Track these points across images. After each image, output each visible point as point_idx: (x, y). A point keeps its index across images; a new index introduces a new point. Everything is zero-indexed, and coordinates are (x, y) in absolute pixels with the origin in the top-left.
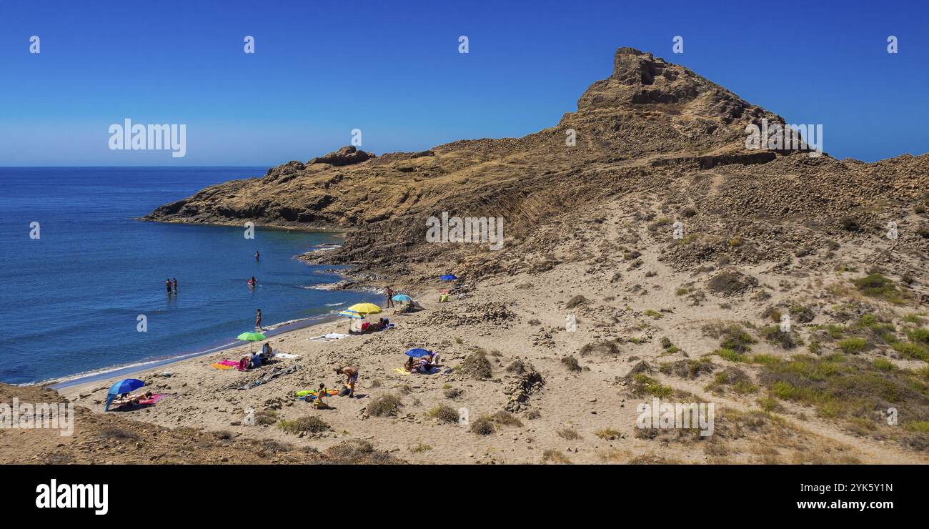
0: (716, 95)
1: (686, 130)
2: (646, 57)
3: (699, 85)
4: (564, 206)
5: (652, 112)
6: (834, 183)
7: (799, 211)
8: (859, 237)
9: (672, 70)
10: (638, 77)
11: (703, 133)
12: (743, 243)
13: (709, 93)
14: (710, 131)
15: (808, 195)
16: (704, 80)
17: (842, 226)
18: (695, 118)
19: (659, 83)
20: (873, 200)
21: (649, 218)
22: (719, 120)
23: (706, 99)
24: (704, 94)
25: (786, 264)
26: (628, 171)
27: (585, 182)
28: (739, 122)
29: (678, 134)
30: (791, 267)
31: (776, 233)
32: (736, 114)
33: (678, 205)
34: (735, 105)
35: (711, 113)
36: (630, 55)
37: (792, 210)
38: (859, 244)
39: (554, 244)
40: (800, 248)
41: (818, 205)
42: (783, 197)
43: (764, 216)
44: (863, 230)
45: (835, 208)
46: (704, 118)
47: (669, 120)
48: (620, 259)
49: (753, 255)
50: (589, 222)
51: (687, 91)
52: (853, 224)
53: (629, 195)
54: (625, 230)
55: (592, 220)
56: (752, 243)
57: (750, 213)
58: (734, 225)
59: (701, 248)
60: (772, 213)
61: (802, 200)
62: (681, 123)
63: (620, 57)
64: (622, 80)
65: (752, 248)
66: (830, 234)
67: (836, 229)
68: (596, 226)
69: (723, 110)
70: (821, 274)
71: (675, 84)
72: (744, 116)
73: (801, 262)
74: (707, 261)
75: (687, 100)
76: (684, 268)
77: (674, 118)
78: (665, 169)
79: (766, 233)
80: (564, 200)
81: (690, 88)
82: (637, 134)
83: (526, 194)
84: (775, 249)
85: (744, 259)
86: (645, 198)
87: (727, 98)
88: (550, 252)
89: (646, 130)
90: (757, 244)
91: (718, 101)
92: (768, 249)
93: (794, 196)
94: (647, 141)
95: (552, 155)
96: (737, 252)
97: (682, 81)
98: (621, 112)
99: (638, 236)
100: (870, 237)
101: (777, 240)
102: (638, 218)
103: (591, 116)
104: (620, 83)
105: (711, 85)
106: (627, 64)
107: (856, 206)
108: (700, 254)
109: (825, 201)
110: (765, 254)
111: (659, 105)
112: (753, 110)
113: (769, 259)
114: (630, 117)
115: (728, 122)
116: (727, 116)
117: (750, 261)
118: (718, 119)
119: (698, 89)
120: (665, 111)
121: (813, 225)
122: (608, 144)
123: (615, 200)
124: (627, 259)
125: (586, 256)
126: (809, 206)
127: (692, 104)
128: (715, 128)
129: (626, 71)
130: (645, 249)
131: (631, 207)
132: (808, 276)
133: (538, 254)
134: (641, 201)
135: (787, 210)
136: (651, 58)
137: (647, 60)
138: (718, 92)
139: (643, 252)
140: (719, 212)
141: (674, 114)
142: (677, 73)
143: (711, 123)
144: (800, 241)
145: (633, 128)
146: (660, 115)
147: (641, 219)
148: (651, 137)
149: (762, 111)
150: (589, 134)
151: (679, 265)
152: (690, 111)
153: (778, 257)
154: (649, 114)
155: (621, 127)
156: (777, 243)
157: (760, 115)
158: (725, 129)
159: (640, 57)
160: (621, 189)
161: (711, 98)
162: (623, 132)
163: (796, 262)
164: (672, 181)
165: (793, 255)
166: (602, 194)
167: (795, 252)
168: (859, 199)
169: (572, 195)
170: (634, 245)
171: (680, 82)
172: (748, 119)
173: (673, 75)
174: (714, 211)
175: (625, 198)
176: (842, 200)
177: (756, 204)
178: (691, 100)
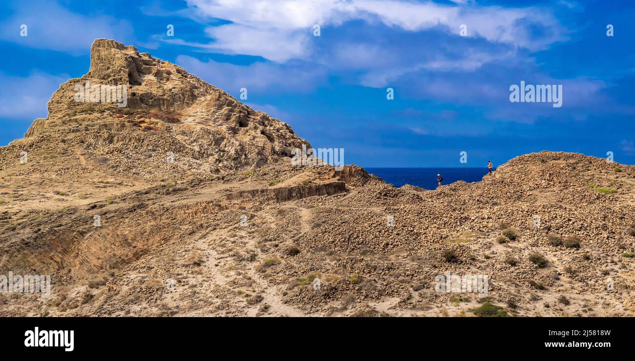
0: (218, 100)
1: (192, 142)
2: (131, 52)
3: (196, 88)
4: (135, 247)
5: (147, 120)
6: (417, 216)
7: (398, 245)
8: (460, 268)
9: (164, 69)
10: (125, 76)
11: (210, 145)
12: (362, 281)
13: (209, 97)
14: (218, 142)
15: (403, 229)
16: (198, 80)
17: (444, 259)
18: (199, 127)
19: (150, 84)
20: (458, 231)
21: (253, 258)
22: (225, 130)
23: (207, 105)
24: (203, 99)
25: (408, 299)
26: (203, 205)
27: (155, 219)
28: (247, 131)
29: (184, 146)
30: (414, 301)
31: (389, 269)
32: (242, 123)
33: (277, 242)
34: (240, 112)
35: (215, 121)
36: (113, 50)
37: (392, 244)
38: (461, 274)
39: (159, 292)
40: (415, 283)
41: (414, 239)
42: (380, 232)
43: (368, 251)
44: (462, 262)
45: (428, 241)
46: (209, 128)
47: (168, 130)
48: (243, 305)
49: (373, 291)
50: (186, 266)
51: (183, 94)
52: (453, 257)
53: (215, 233)
54: (232, 273)
55: (190, 263)
56: (371, 280)
57: (353, 249)
58: (347, 263)
59: (325, 288)
60: (374, 248)
61: (398, 234)
62: (183, 133)
63: (99, 51)
64: (103, 78)
65: (371, 285)
66: (435, 267)
67: (439, 262)
68: (197, 269)
69: (228, 118)
70: (442, 306)
71: (169, 85)
72: (251, 125)
73: (420, 295)
74: (333, 300)
75: (185, 105)
76: (313, 309)
77: (175, 127)
78: (243, 202)
79: (380, 270)
80: (134, 240)
81: (186, 91)
82: (136, 147)
83: (82, 234)
84: (392, 284)
85: (366, 297)
86: (235, 236)
87: (230, 104)
88: (158, 302)
89: (146, 142)
90: (375, 280)
91: (220, 107)
92: (386, 285)
93: (390, 231)
94: (150, 156)
95: (38, 175)
96: (358, 290)
97: (176, 82)
98: (110, 119)
99: (250, 279)
100: (469, 268)
101: (391, 275)
102: (239, 259)
103: (74, 125)
104: (101, 83)
105: (208, 88)
106: (110, 60)
107: (445, 238)
108: (325, 294)
109: (418, 234)
110: (385, 290)
111: (153, 111)
112: (259, 118)
113: (389, 295)
114: (123, 126)
115: (234, 131)
116: (233, 125)
117: (372, 298)
118: (224, 128)
119: (196, 92)
120: (161, 118)
121: (419, 259)
122: (106, 160)
123: (200, 239)
124: (251, 304)
125: (201, 303)
126: (406, 240)
127: (190, 110)
128: (223, 138)
129: (108, 68)
130: (264, 292)
131: (223, 246)
132: (431, 308)
133: (144, 305)
134: (232, 239)
135: (387, 244)
136: (138, 54)
137: (134, 55)
138: (220, 97)
139: (263, 295)
140: (323, 249)
141: (174, 122)
142: (169, 73)
143: (218, 133)
144: (413, 275)
145: (130, 140)
146: (157, 123)
147: (244, 260)
148: (154, 151)
149: (268, 119)
150: (78, 148)
151: (309, 306)
152: (190, 119)
153: (397, 292)
154: (143, 122)
155: (115, 139)
156: (392, 279)
157: (266, 122)
158: (233, 140)
159: (124, 52)
160: (201, 225)
161: (212, 103)
162: (119, 145)
163: (416, 295)
164: (255, 216)
165: (411, 289)
166: (182, 232)
167: (412, 286)
168: (445, 232)
169: (142, 234)
170: (250, 289)
171: (174, 84)
172: (256, 128)
173: (165, 75)
174: (317, 249)
175: (210, 238)
176: (432, 232)
177: (357, 240)
178: (188, 105)
